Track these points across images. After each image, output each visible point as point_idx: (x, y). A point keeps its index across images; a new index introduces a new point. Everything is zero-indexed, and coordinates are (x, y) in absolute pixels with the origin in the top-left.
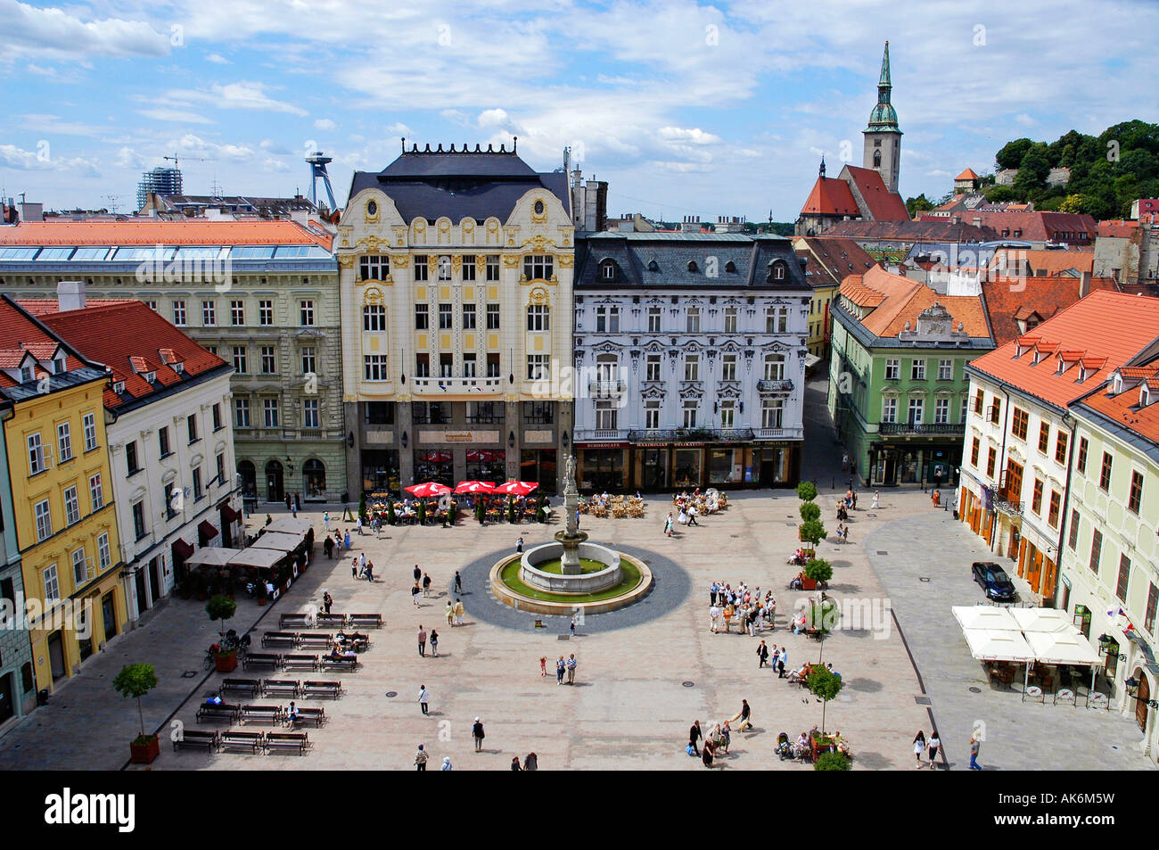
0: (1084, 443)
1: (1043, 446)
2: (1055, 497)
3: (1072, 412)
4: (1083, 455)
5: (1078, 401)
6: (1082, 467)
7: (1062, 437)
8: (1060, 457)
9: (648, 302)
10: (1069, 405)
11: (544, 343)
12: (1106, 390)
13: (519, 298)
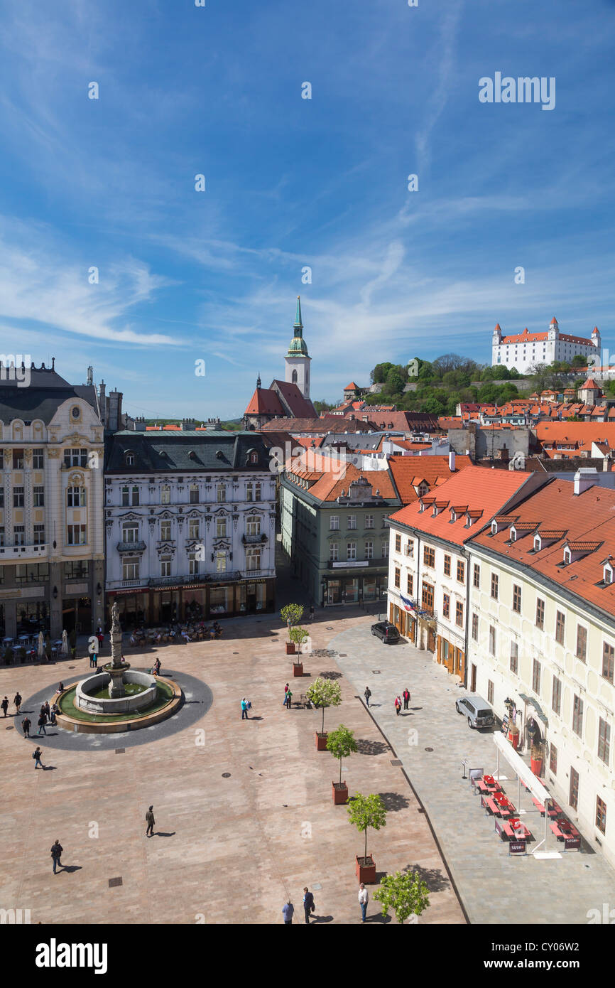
0: (477, 568)
1: (447, 571)
2: (459, 606)
3: (467, 548)
4: (477, 576)
5: (469, 540)
6: (477, 584)
7: (460, 564)
8: (460, 578)
10: (465, 543)
11: (81, 516)
12: (487, 532)
13: (61, 482)
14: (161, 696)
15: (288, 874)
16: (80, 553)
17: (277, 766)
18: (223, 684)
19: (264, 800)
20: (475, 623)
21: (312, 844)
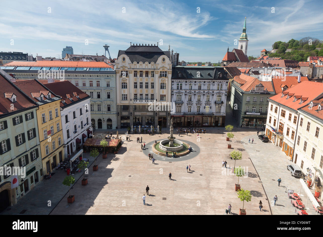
0: (302, 119)
1: (290, 119)
2: (293, 132)
3: (298, 111)
4: (301, 122)
6: (301, 125)
7: (295, 117)
8: (295, 122)
9: (189, 82)
10: (298, 109)
11: (164, 92)
12: (309, 106)
13: (159, 81)
14: (184, 148)
17: (218, 175)
19: (212, 184)
20: (299, 139)
21: (225, 201)
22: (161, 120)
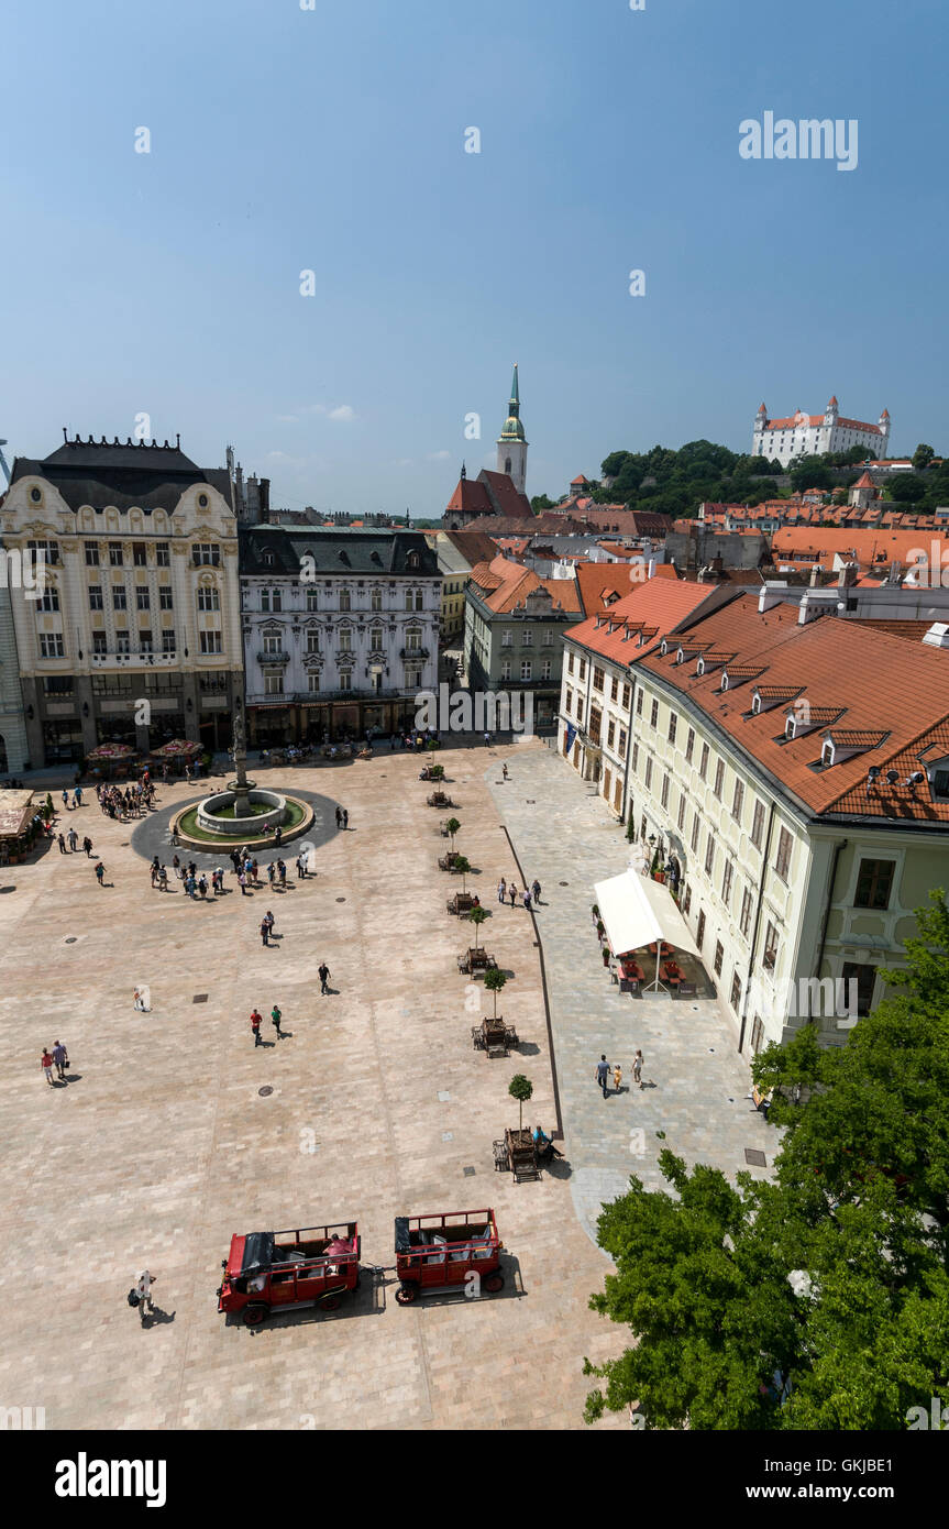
0: (641, 692)
1: (614, 696)
2: (623, 734)
3: (633, 670)
4: (640, 702)
5: (637, 660)
6: (639, 710)
7: (626, 689)
8: (625, 704)
9: (305, 585)
10: (631, 664)
11: (212, 621)
12: (657, 652)
13: (189, 582)
15: (378, 999)
16: (214, 662)
18: (361, 808)
19: (374, 926)
20: (636, 753)
22: (211, 724)
